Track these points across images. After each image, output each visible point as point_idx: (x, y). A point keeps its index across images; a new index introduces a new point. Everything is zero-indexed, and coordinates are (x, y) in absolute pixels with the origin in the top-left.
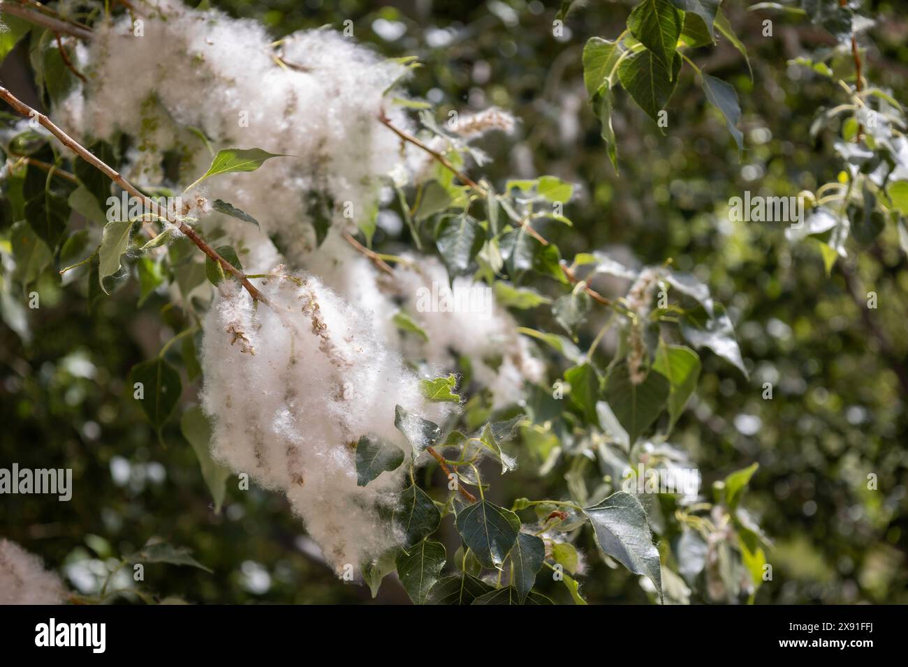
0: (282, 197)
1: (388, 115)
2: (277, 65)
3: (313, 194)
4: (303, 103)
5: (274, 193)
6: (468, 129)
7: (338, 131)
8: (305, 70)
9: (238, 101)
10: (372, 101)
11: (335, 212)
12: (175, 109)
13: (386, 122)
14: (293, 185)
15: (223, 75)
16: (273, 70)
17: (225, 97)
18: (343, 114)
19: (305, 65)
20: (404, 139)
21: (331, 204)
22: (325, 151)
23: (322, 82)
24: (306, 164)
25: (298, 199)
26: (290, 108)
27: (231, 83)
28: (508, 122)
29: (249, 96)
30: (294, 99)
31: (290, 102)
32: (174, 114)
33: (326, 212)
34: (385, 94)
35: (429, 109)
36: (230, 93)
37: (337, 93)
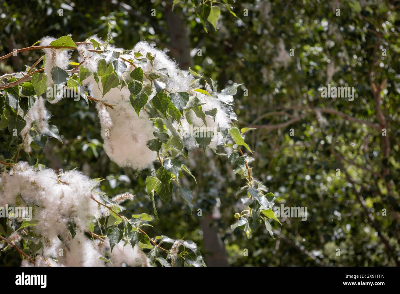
0: (59, 224)
1: (94, 197)
2: (59, 183)
3: (69, 223)
4: (66, 195)
5: (57, 223)
6: (119, 199)
7: (77, 203)
8: (68, 184)
9: (45, 195)
10: (88, 193)
11: (76, 228)
12: (25, 199)
13: (93, 199)
14: (62, 221)
15: (42, 187)
16: (57, 185)
17: (42, 194)
18: (78, 198)
19: (68, 182)
20: (99, 204)
21: (75, 226)
22: (73, 209)
23: (72, 188)
24: (67, 214)
25: (64, 225)
26: (62, 197)
27: (44, 190)
28: (131, 197)
29: (50, 193)
30: (63, 194)
31: (62, 195)
32: (25, 200)
33: (74, 228)
34: (92, 191)
35: (106, 195)
36: (43, 193)
37: (77, 191)
